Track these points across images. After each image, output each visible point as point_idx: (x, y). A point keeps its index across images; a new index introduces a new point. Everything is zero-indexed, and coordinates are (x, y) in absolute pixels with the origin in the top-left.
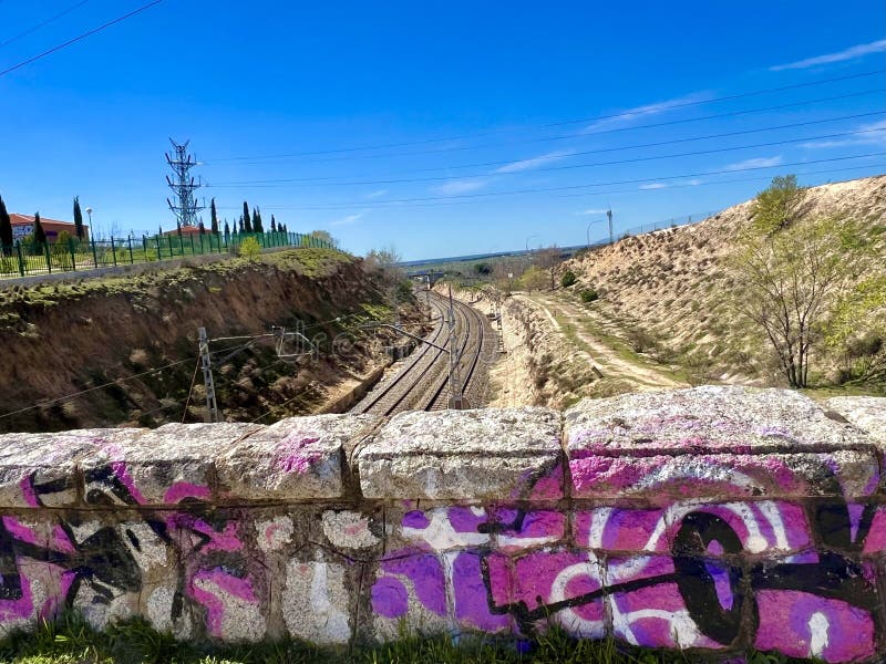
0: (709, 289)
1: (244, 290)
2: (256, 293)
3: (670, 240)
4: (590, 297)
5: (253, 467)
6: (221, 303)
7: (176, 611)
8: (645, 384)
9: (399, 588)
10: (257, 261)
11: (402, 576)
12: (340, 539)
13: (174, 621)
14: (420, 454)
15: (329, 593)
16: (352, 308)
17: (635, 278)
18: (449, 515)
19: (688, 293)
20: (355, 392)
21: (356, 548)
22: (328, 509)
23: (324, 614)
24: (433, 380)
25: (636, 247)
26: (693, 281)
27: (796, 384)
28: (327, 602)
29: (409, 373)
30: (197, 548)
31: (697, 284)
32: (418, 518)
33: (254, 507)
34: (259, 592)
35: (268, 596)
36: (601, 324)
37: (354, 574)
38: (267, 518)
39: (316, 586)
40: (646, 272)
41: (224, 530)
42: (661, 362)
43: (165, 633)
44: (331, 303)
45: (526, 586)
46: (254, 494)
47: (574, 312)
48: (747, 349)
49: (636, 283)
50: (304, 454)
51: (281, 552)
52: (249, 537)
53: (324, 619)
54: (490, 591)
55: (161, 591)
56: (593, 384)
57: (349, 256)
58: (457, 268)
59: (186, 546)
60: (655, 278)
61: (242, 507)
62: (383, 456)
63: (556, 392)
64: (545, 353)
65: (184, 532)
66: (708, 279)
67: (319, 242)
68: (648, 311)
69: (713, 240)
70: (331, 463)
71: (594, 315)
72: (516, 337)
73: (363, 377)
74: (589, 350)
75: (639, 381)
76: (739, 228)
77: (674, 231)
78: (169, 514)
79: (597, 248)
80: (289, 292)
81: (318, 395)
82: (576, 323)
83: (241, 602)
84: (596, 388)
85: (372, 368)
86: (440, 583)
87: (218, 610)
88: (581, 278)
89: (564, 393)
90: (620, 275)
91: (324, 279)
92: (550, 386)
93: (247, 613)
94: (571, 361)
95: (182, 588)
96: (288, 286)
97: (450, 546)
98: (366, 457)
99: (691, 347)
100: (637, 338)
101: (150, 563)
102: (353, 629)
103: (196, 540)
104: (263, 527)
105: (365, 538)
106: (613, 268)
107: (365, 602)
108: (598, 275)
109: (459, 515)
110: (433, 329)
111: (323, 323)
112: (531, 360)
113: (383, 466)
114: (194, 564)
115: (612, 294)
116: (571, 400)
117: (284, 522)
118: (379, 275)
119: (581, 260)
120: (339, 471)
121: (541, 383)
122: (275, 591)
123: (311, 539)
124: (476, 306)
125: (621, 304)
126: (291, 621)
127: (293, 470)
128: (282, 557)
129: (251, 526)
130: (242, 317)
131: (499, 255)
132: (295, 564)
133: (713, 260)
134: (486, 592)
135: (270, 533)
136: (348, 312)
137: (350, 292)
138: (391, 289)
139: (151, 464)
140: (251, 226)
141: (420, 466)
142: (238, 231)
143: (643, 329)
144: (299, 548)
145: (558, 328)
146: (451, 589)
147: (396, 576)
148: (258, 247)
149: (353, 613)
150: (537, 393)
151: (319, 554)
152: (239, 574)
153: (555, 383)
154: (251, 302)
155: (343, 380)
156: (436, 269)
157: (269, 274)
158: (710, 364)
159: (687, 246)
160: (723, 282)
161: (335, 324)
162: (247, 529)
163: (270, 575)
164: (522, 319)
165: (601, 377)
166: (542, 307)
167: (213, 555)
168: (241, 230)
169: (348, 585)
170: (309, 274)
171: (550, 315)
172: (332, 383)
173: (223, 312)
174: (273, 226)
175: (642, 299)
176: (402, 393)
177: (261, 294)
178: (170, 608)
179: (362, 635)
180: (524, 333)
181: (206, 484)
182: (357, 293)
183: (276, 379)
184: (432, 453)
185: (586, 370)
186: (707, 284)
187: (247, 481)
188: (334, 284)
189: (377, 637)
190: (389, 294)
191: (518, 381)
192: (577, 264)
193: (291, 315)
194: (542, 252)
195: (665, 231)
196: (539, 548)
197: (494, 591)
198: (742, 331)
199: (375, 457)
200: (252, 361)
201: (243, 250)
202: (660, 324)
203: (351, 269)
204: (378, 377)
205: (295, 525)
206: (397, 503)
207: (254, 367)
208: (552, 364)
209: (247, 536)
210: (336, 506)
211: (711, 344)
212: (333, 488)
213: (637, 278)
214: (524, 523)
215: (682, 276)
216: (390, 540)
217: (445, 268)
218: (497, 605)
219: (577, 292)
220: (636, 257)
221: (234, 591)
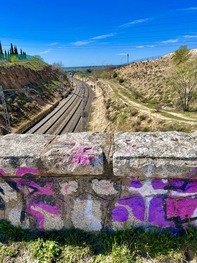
0: (158, 80)
1: (13, 74)
2: (17, 75)
3: (146, 64)
4: (122, 81)
5: (60, 161)
6: (6, 78)
7: (23, 218)
8: (141, 109)
9: (126, 211)
10: (17, 64)
11: (127, 206)
12: (99, 191)
13: (22, 222)
14: (144, 157)
15: (93, 212)
16: (49, 82)
17: (135, 76)
18: (152, 183)
19: (151, 81)
20: (51, 108)
21: (107, 195)
22: (95, 178)
23: (90, 220)
24: (75, 105)
25: (136, 66)
26: (153, 78)
27: (185, 110)
28: (92, 215)
29: (67, 103)
30: (31, 193)
31: (154, 79)
32: (137, 183)
33: (59, 177)
34: (61, 211)
35: (65, 213)
36: (125, 90)
37: (105, 205)
38: (65, 182)
39: (87, 210)
40: (139, 74)
41: (45, 186)
42: (144, 102)
43: (17, 226)
44: (42, 80)
45: (182, 211)
46: (60, 172)
47: (117, 86)
48: (169, 99)
49: (136, 77)
50: (86, 156)
51: (71, 195)
52: (57, 190)
53: (90, 222)
54: (166, 212)
55: (15, 210)
56: (125, 108)
57: (47, 64)
58: (81, 70)
59: (26, 193)
60: (141, 76)
61: (53, 176)
62: (125, 158)
63: (113, 110)
64: (109, 98)
65: (25, 187)
66: (158, 77)
67: (37, 59)
68: (139, 86)
69: (160, 65)
70: (100, 160)
71: (123, 87)
72: (99, 93)
73: (53, 104)
74: (122, 98)
75: (139, 108)
76: (168, 61)
77: (148, 61)
78: (17, 179)
79: (124, 66)
80: (28, 75)
81: (39, 109)
82: (118, 89)
83: (53, 215)
84: (126, 109)
85: (56, 101)
86: (143, 209)
87: (42, 218)
88: (119, 75)
89: (115, 111)
90: (131, 75)
91: (39, 72)
92: (110, 108)
93: (55, 219)
94: (117, 101)
95: (25, 209)
96: (28, 73)
97: (150, 194)
98: (117, 158)
99: (152, 98)
100: (136, 94)
101: (9, 199)
102: (103, 226)
103: (31, 190)
104: (63, 185)
105: (112, 191)
106: (129, 72)
107: (109, 216)
108: (124, 74)
109: (156, 182)
110: (74, 90)
111: (40, 86)
112: (104, 100)
113: (126, 163)
114: (30, 199)
115: (128, 81)
116: (118, 113)
117: (74, 183)
118: (57, 71)
119: (119, 70)
120: (103, 164)
121: (108, 108)
122: (68, 211)
123: (86, 191)
124: (87, 83)
125: (131, 84)
126: (75, 222)
127: (81, 163)
128: (72, 198)
129: (57, 185)
130: (13, 83)
131: (94, 67)
132: (78, 201)
133: (159, 71)
134: (164, 213)
135: (66, 188)
136: (48, 83)
137: (48, 76)
138: (61, 76)
139: (8, 158)
140: (14, 52)
141: (144, 163)
142: (9, 53)
143: (138, 92)
144: (80, 194)
145: (112, 91)
146: (147, 211)
147: (124, 206)
148: (17, 59)
149: (103, 219)
150: (106, 110)
151: (90, 197)
152: (52, 204)
153: (112, 107)
154: (16, 78)
155: (47, 104)
156: (74, 70)
157: (22, 69)
158: (158, 103)
159: (152, 66)
160: (161, 78)
161: (44, 87)
162: (56, 186)
163: (66, 205)
164: (101, 88)
165: (127, 106)
166: (107, 83)
167: (39, 197)
168: (11, 53)
169: (102, 209)
170: (34, 69)
171: (110, 87)
172: (43, 105)
173: (7, 81)
174: (21, 52)
175: (137, 82)
176: (66, 109)
177: (19, 76)
178: (20, 217)
179: (107, 228)
180: (102, 92)
181: (37, 168)
182: (50, 76)
183: (25, 103)
184: (150, 157)
185: (122, 104)
186: (157, 79)
187: (57, 167)
188: (43, 73)
189: (114, 229)
190: (60, 77)
191: (100, 106)
192: (118, 71)
193: (29, 83)
194: (107, 66)
195: (145, 61)
196: (190, 196)
197: (168, 213)
198: (168, 94)
199: (122, 158)
200: (18, 97)
201: (12, 60)
202: (143, 90)
203: (48, 68)
204: (57, 104)
205: (79, 185)
206: (128, 177)
207: (18, 99)
208: (111, 102)
209: (56, 189)
210: (100, 178)
211: (158, 97)
212: (99, 170)
213: (136, 76)
214: (187, 187)
215: (150, 76)
216: (123, 192)
217: (77, 70)
218: (168, 218)
219: (118, 80)
220: (136, 69)
221: (49, 211)
